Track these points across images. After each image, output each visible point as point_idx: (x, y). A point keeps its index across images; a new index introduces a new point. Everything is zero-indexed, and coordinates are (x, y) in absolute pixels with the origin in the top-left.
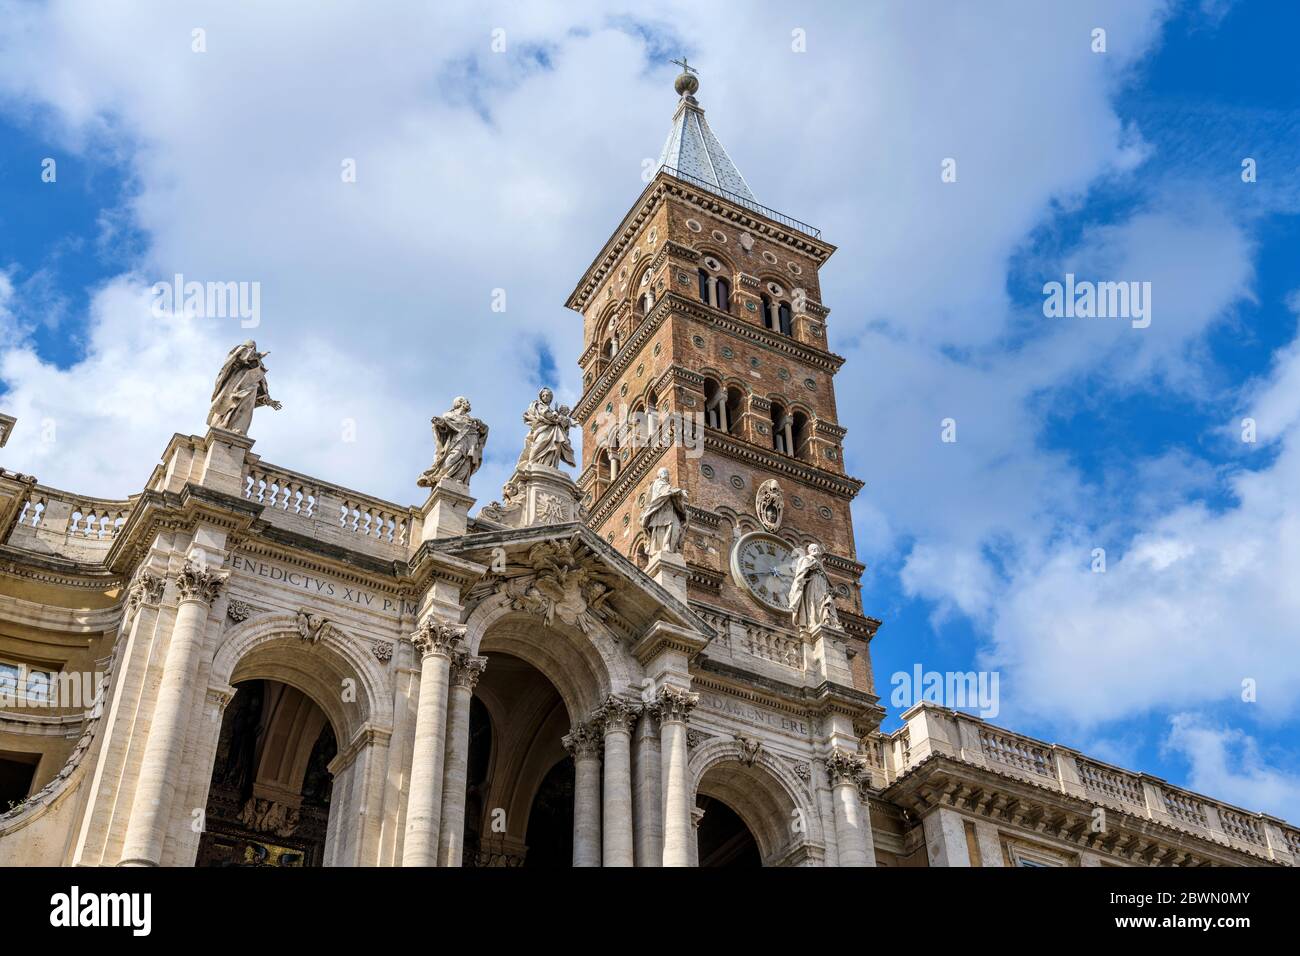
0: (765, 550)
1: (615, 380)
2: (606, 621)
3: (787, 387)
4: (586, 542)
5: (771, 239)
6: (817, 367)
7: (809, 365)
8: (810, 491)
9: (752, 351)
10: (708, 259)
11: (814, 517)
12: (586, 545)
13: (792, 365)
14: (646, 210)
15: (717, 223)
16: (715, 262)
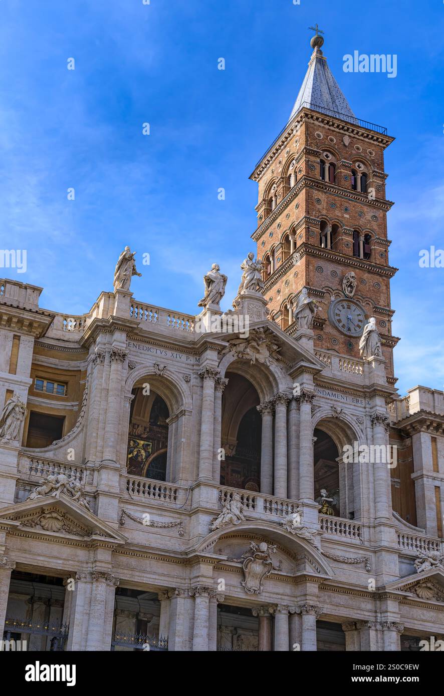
0: (346, 307)
1: (274, 220)
3: (362, 221)
5: (359, 137)
6: (379, 208)
7: (375, 208)
8: (370, 276)
9: (346, 203)
10: (325, 153)
11: (372, 289)
13: (366, 209)
15: (331, 132)
16: (329, 154)
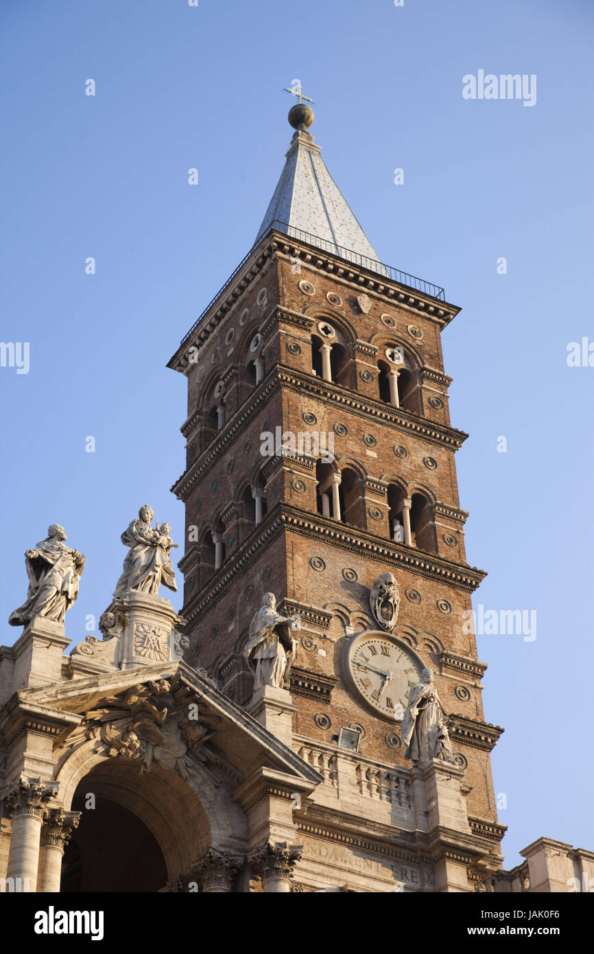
0: (379, 651)
1: (220, 455)
2: (208, 764)
3: (405, 466)
4: (187, 682)
5: (390, 300)
6: (440, 443)
7: (430, 441)
8: (428, 583)
9: (368, 428)
10: (322, 325)
11: (433, 612)
12: (188, 686)
13: (411, 442)
14: (255, 268)
15: (332, 284)
16: (330, 327)
